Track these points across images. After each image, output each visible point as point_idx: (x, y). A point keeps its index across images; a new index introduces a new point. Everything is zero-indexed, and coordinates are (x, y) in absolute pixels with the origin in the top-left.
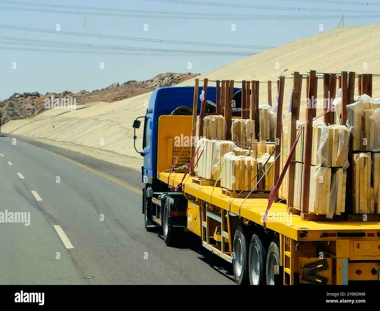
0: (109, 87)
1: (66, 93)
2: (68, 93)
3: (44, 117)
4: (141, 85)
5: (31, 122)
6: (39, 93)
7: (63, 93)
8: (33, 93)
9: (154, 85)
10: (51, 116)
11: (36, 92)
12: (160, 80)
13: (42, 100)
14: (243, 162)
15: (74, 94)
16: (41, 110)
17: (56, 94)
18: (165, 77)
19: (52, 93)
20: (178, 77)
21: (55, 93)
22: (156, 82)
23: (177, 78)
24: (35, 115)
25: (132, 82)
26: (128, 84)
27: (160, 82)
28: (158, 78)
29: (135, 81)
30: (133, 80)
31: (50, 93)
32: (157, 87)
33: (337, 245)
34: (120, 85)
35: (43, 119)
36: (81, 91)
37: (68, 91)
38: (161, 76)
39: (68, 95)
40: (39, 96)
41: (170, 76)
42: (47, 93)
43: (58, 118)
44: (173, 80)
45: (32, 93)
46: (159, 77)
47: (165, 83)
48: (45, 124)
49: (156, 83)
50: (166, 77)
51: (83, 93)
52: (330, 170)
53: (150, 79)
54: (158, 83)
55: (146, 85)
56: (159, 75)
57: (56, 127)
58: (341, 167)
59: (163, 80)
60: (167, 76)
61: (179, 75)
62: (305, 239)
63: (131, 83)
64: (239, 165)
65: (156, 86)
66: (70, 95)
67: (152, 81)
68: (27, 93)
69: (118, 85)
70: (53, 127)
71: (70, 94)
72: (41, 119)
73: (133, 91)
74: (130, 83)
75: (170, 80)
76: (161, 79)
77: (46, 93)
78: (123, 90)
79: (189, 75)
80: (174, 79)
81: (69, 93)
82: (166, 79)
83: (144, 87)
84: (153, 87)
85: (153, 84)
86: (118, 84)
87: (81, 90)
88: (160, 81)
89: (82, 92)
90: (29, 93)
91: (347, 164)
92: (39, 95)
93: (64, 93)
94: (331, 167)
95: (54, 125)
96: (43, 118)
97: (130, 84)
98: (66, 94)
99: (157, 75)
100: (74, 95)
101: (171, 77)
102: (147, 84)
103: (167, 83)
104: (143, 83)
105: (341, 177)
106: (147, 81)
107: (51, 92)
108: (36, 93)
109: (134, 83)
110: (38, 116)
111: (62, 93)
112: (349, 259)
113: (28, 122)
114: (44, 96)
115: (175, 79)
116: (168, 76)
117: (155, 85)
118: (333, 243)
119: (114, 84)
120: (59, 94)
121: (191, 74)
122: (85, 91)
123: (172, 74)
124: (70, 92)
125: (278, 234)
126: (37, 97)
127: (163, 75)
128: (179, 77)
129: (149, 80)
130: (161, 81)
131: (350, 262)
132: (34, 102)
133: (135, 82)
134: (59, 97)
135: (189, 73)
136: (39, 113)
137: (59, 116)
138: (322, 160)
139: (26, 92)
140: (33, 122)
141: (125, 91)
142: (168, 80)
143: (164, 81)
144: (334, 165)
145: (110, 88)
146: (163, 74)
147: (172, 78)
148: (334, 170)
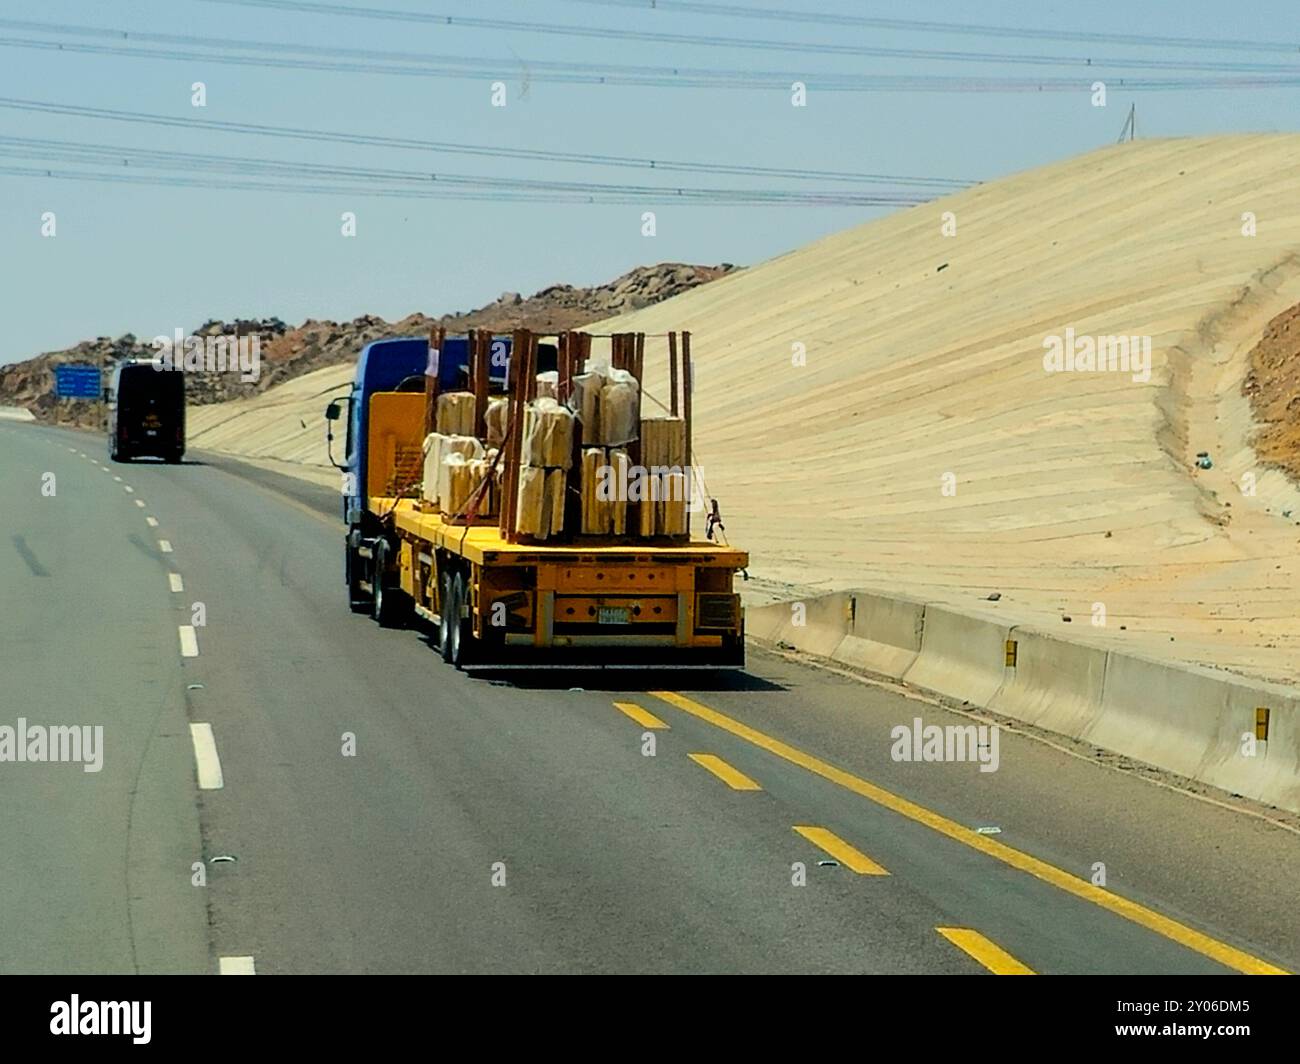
0: (493, 304)
1: (364, 323)
2: (371, 323)
3: (282, 396)
4: (582, 302)
5: (244, 413)
6: (281, 319)
7: (355, 321)
8: (264, 322)
9: (618, 301)
10: (304, 394)
11: (273, 316)
12: (634, 287)
13: (292, 343)
14: (467, 468)
15: (389, 325)
16: (280, 376)
17: (335, 325)
18: (649, 277)
19: (323, 323)
20: (689, 279)
21: (333, 320)
22: (623, 292)
23: (685, 282)
24: (260, 392)
25: (561, 289)
26: (548, 295)
27: (634, 294)
28: (631, 281)
29: (568, 286)
30: (563, 284)
31: (315, 322)
32: (626, 309)
33: (539, 572)
34: (524, 297)
35: (281, 404)
36: (412, 316)
37: (373, 315)
38: (638, 276)
39: (370, 328)
40: (282, 332)
41: (666, 275)
42: (308, 323)
43: (324, 399)
44: (673, 286)
45: (260, 322)
46: (635, 276)
47: (649, 296)
48: (281, 418)
49: (622, 296)
50: (652, 279)
51: (416, 323)
52: (543, 471)
53: (609, 283)
54: (630, 295)
55: (595, 302)
56: (635, 271)
57: (309, 427)
58: (559, 468)
59: (643, 287)
60: (656, 275)
61: (691, 272)
62: (494, 563)
63: (557, 294)
64: (459, 474)
65: (622, 304)
66: (376, 327)
67: (613, 290)
68: (246, 322)
69: (518, 300)
70: (300, 425)
71: (377, 324)
72: (275, 402)
73: (553, 320)
74: (553, 292)
75: (665, 286)
76: (638, 285)
77: (304, 322)
78: (525, 316)
79: (726, 270)
80: (677, 283)
81: (374, 322)
82: (654, 281)
83: (587, 308)
84: (616, 307)
85: (614, 298)
86: (518, 296)
87: (409, 315)
88: (636, 289)
89: (413, 320)
90: (250, 320)
91: (568, 464)
92: (283, 327)
93: (358, 324)
94: (545, 468)
95: (305, 422)
96: (284, 400)
97: (553, 297)
98: (364, 326)
99: (631, 270)
100: (389, 329)
101: (669, 277)
102: (598, 298)
103: (656, 294)
104: (589, 294)
105: (559, 481)
106: (599, 289)
107: (319, 320)
108: (273, 320)
109: (565, 294)
110: (267, 396)
111: (351, 322)
112: (555, 592)
113: (237, 411)
114: (299, 330)
115: (680, 285)
116: (660, 275)
117: (620, 302)
118: (533, 570)
119: (507, 296)
120: (344, 326)
121: (731, 266)
122: (420, 315)
123: (670, 268)
124: (378, 319)
125: (470, 562)
126: (275, 335)
127: (646, 269)
128: (693, 277)
129: (606, 287)
130: (640, 289)
131: (557, 596)
132: (266, 349)
133: (569, 291)
134: (343, 333)
135: (724, 265)
136: (272, 384)
137: (327, 394)
138: (532, 456)
139: (242, 319)
140: (252, 411)
141: (530, 318)
142: (660, 286)
143: (646, 290)
144: (548, 465)
145: (493, 307)
146: (648, 266)
147: (672, 281)
148: (549, 471)
